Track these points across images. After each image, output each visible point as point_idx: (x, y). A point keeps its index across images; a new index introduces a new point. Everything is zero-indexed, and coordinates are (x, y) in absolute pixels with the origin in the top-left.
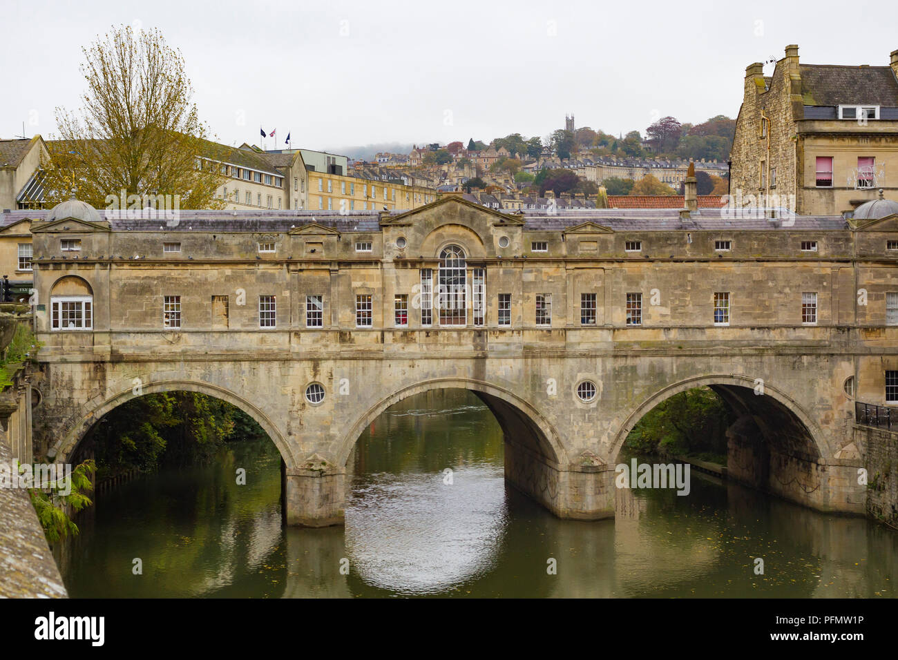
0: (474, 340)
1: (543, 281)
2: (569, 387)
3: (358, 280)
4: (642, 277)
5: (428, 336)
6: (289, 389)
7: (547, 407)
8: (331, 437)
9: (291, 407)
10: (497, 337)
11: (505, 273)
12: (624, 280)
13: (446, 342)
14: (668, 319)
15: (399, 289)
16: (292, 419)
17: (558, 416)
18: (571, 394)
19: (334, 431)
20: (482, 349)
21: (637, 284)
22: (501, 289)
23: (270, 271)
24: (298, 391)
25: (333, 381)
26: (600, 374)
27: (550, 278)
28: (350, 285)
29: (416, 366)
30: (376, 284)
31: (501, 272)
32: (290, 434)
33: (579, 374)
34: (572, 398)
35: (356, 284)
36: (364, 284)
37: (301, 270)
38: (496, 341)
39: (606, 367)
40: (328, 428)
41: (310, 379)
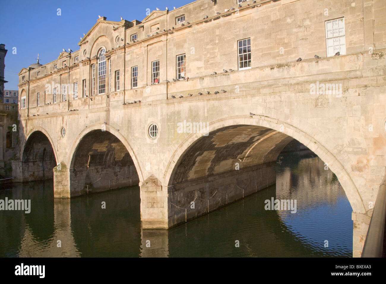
0: (107, 100)
1: (134, 58)
2: (144, 128)
3: (74, 75)
4: (185, 41)
5: (92, 100)
6: (58, 130)
7: (133, 142)
8: (66, 153)
9: (58, 138)
10: (114, 98)
11: (118, 58)
12: (174, 46)
13: (97, 103)
14: (202, 70)
15: (83, 77)
16: (58, 144)
17: (138, 148)
18: (145, 133)
19: (67, 151)
20: (109, 106)
21: (182, 46)
22: (116, 68)
23: (56, 77)
24: (59, 131)
25: (67, 126)
26: (159, 118)
27: (137, 56)
28: (72, 78)
29: (88, 117)
30: (78, 77)
31: (116, 58)
32: (58, 151)
33: (149, 119)
34: (145, 136)
35: (74, 78)
36: (76, 77)
37: (61, 75)
38: (114, 100)
39: (163, 114)
40: (65, 149)
41: (62, 126)
